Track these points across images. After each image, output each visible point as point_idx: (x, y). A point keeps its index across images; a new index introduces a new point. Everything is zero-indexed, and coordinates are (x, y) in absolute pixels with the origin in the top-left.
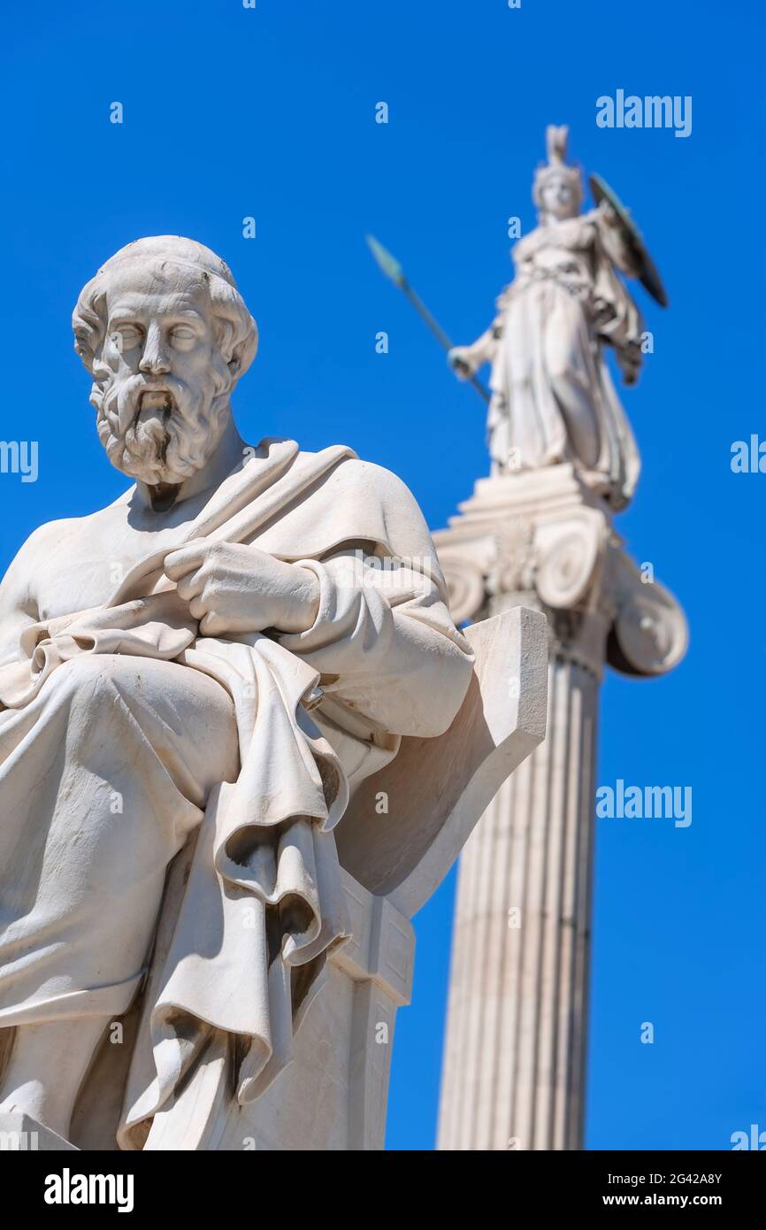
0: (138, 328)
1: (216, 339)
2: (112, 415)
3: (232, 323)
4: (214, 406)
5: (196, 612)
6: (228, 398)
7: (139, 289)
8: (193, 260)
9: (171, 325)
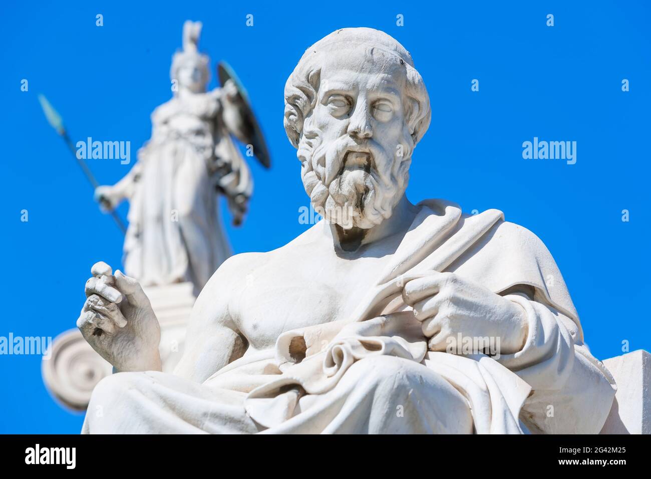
0: (348, 100)
1: (407, 113)
2: (320, 169)
3: (419, 103)
4: (402, 168)
5: (428, 330)
6: (410, 163)
7: (352, 68)
8: (393, 48)
9: (375, 99)
